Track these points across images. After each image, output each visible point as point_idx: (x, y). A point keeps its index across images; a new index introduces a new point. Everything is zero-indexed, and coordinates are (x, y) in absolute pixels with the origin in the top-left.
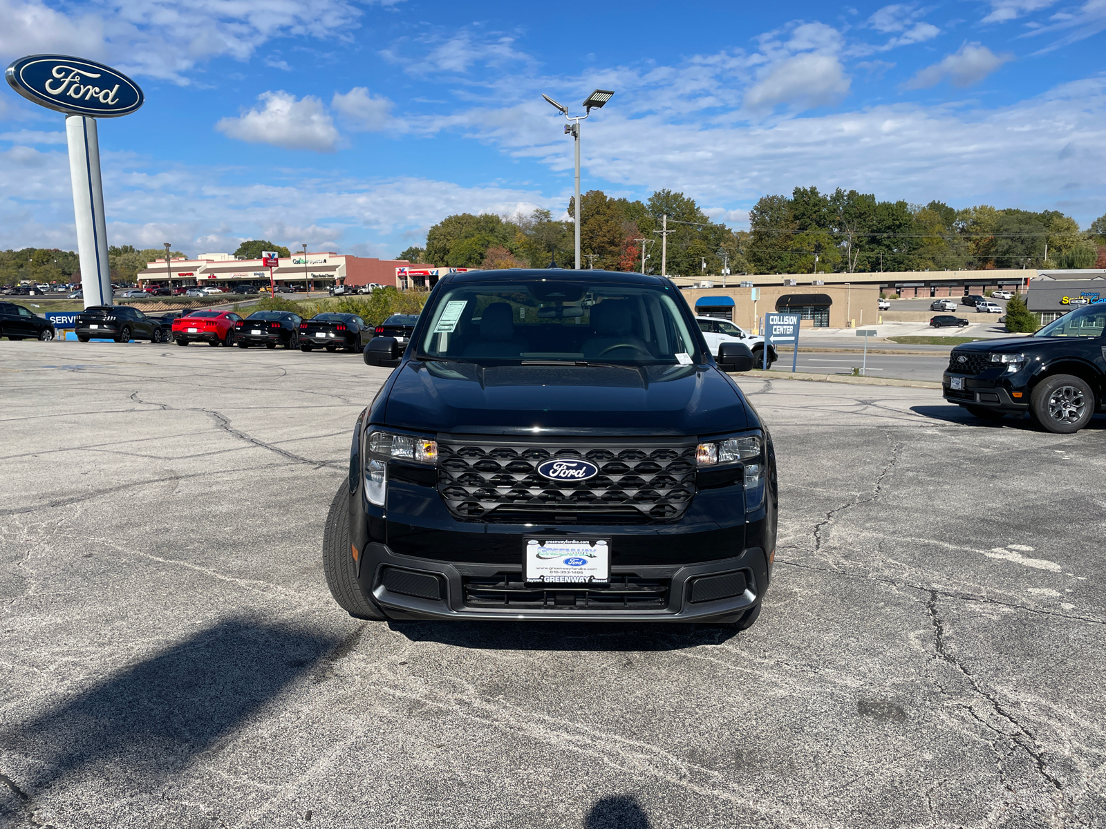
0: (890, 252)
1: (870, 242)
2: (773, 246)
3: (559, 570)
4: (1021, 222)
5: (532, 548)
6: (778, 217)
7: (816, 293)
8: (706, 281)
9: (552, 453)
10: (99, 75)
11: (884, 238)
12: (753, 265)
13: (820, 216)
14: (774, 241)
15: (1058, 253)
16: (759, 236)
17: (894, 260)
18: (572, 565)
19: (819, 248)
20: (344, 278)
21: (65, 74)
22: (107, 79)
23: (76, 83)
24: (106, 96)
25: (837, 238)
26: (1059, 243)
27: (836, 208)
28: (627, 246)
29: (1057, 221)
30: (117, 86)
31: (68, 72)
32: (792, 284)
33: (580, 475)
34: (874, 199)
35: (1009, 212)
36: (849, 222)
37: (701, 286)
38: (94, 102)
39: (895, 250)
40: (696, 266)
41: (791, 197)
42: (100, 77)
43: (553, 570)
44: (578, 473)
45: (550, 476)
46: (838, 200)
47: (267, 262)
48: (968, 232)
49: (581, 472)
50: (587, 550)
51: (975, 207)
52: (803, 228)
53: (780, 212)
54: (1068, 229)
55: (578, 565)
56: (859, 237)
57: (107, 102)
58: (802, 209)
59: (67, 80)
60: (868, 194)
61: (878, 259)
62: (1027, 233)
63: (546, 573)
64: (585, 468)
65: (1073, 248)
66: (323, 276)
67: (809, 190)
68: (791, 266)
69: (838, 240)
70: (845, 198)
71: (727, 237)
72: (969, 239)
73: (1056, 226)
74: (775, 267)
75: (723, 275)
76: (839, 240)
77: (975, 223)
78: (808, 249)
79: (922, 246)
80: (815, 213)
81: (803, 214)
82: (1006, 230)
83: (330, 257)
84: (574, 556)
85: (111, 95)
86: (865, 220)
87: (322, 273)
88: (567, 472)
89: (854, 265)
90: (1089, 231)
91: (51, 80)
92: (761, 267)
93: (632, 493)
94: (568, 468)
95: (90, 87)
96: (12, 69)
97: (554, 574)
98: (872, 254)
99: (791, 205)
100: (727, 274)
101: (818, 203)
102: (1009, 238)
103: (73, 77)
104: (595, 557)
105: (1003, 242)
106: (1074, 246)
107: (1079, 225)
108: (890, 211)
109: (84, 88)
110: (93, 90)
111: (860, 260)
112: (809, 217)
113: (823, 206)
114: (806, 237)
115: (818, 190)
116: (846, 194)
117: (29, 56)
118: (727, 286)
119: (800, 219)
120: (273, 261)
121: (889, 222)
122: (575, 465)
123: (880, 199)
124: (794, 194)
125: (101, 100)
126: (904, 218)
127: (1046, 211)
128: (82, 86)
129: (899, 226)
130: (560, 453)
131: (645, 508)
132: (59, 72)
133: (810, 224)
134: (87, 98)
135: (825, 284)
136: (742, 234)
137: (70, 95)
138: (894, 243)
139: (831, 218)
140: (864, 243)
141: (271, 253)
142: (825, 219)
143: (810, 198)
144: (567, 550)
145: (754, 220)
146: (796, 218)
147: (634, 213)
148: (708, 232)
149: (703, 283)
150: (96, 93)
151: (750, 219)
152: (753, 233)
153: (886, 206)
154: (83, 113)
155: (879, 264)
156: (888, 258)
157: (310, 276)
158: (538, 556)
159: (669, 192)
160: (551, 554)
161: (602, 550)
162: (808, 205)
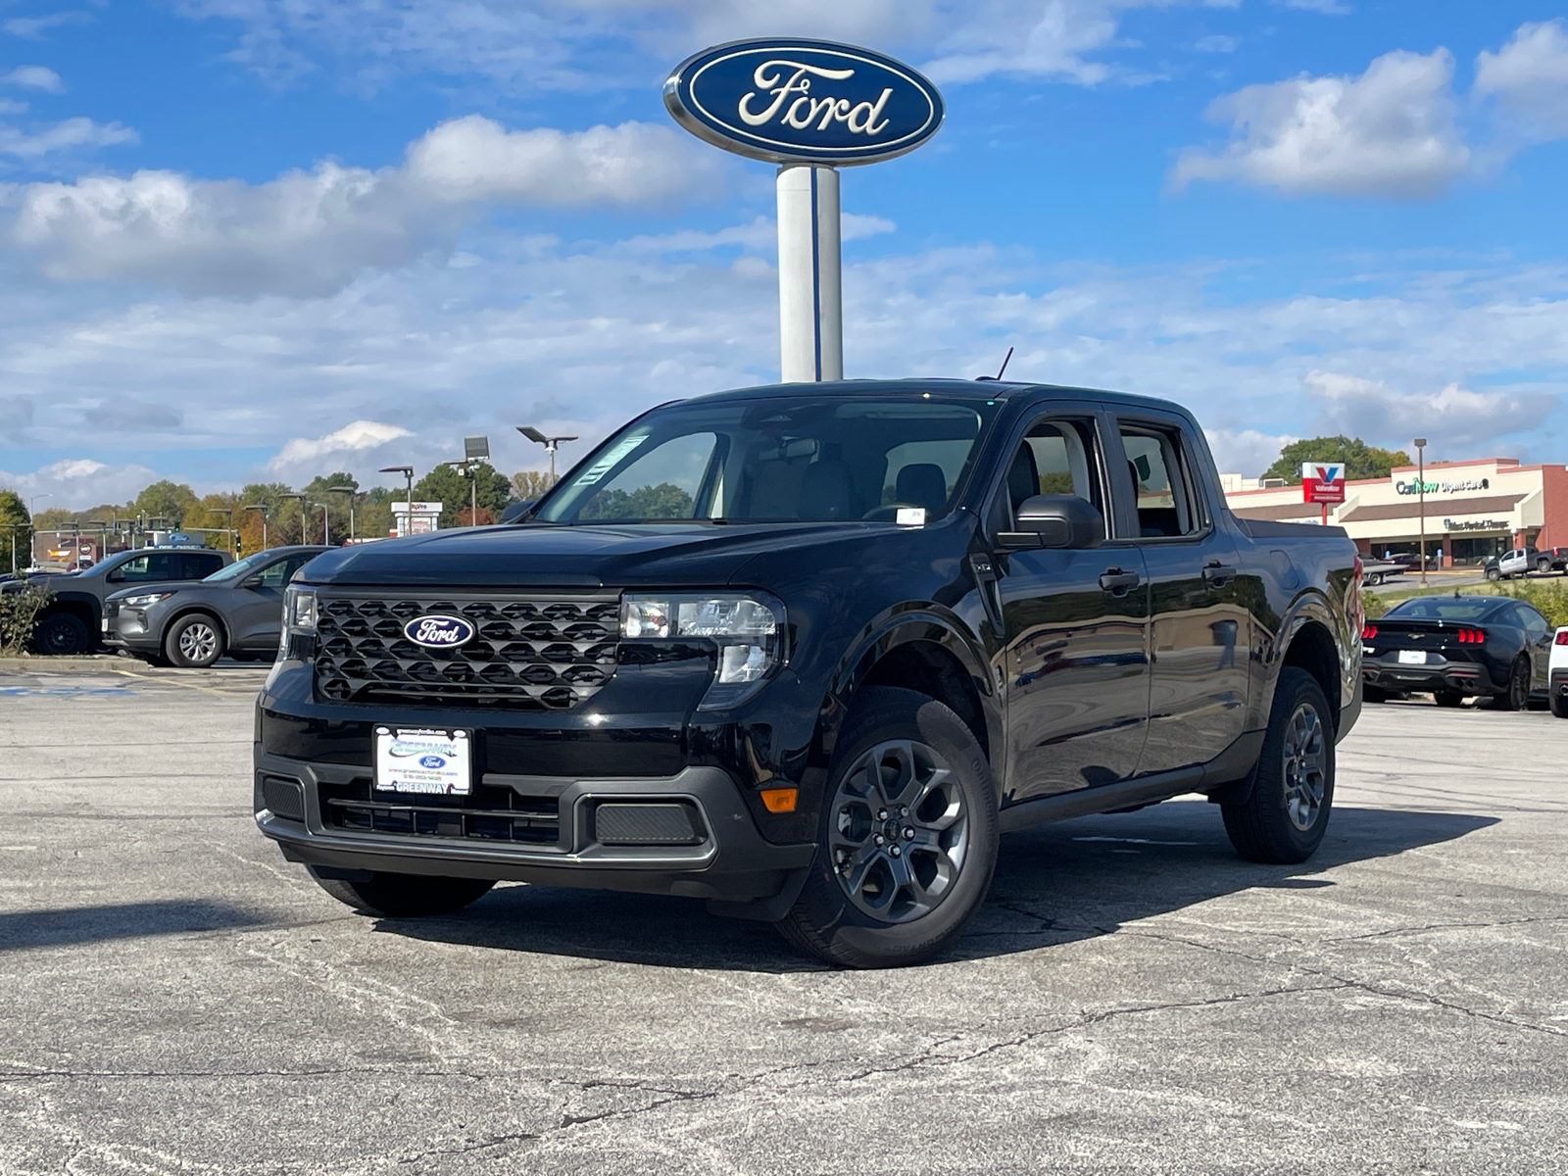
3: (414, 774)
5: (384, 741)
9: (425, 606)
10: (849, 73)
18: (428, 767)
20: (1538, 530)
21: (780, 79)
22: (867, 79)
23: (800, 95)
24: (862, 117)
30: (887, 92)
31: (786, 73)
33: (452, 640)
38: (838, 133)
42: (853, 76)
43: (408, 773)
44: (449, 636)
45: (416, 639)
47: (1315, 491)
49: (453, 633)
50: (445, 745)
55: (434, 767)
57: (865, 131)
59: (784, 91)
63: (399, 778)
64: (457, 628)
66: (1476, 525)
83: (1499, 471)
84: (430, 754)
85: (874, 113)
87: (1474, 519)
88: (437, 633)
91: (751, 95)
93: (517, 668)
94: (439, 628)
95: (830, 100)
96: (676, 80)
97: (408, 780)
103: (797, 84)
104: (454, 755)
109: (818, 104)
110: (834, 107)
117: (711, 48)
120: (1331, 489)
122: (446, 623)
125: (853, 128)
128: (813, 101)
130: (433, 610)
131: (535, 691)
132: (767, 76)
134: (822, 126)
137: (788, 123)
141: (1327, 467)
144: (424, 744)
150: (842, 113)
154: (812, 160)
157: (1435, 526)
158: (391, 753)
160: (406, 750)
161: (461, 744)
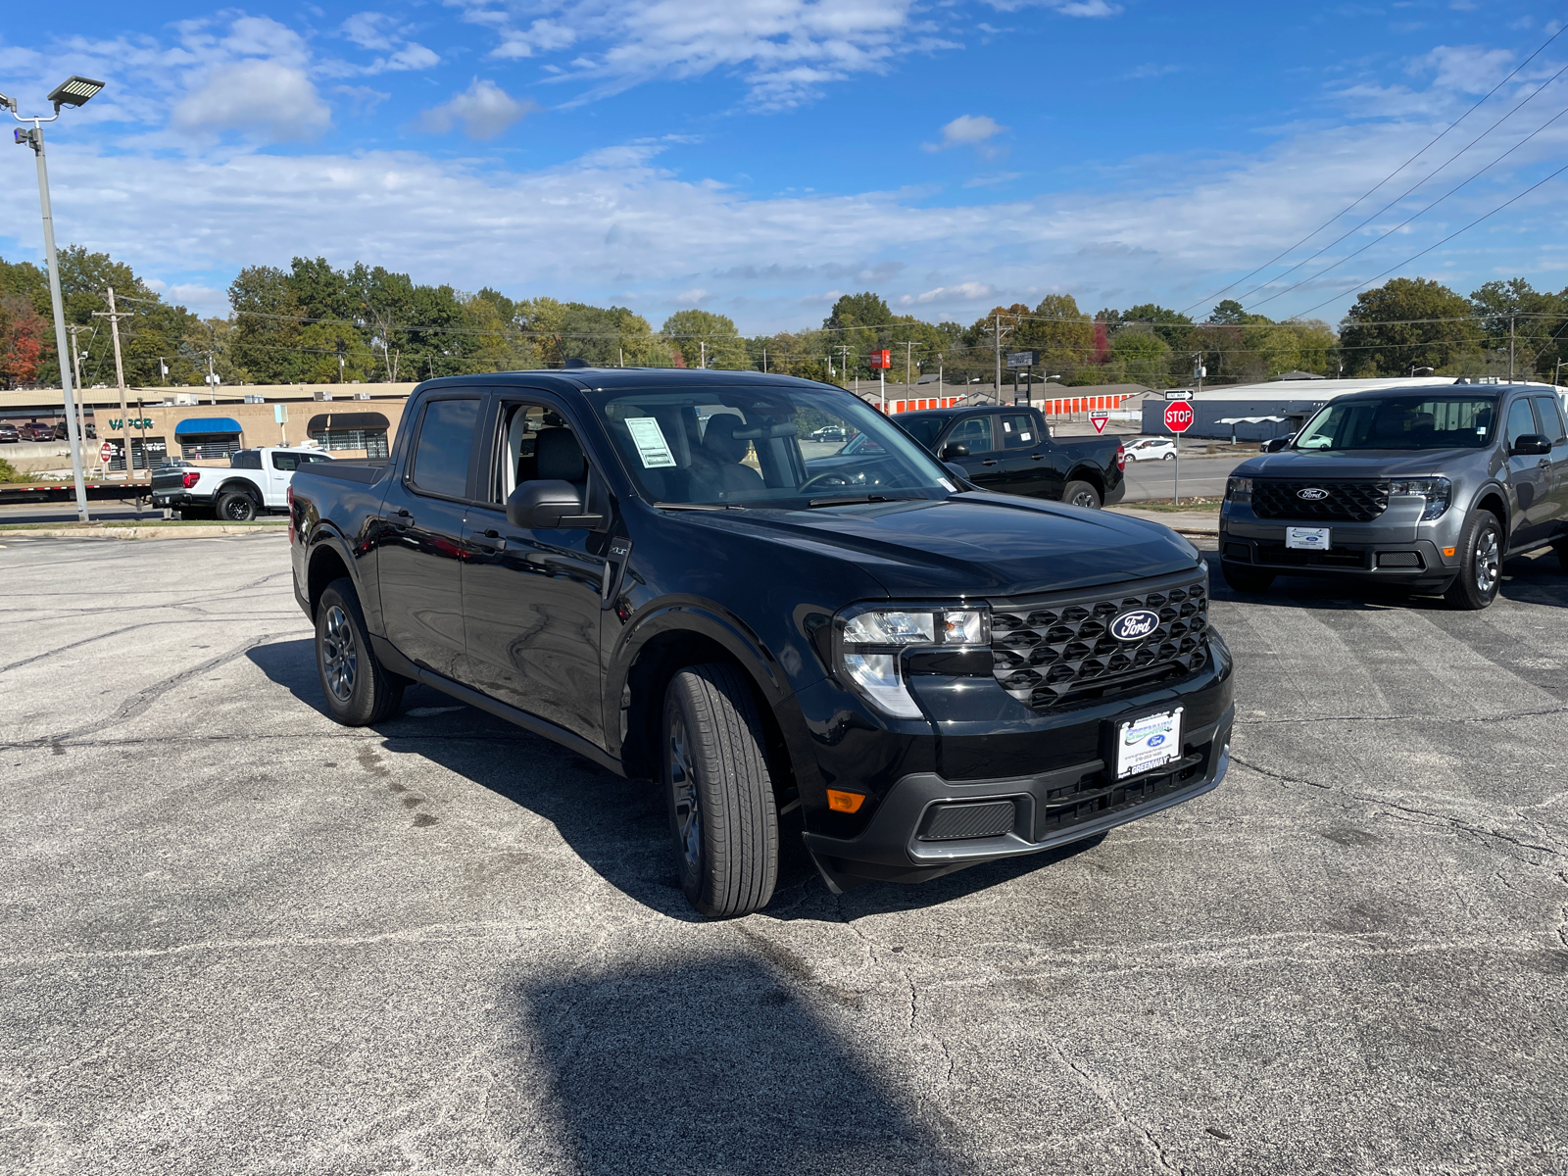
0: (440, 354)
1: (410, 341)
2: (273, 341)
3: (1143, 756)
4: (589, 320)
5: (1124, 734)
6: (274, 300)
7: (365, 411)
8: (186, 395)
11: (430, 335)
12: (246, 370)
13: (338, 301)
14: (273, 334)
15: (633, 359)
16: (248, 326)
17: (447, 365)
18: (1153, 746)
19: (342, 346)
25: (365, 334)
26: (633, 347)
27: (358, 290)
28: (16, 339)
29: (627, 320)
32: (326, 398)
33: (1145, 630)
34: (409, 281)
35: (573, 307)
36: (379, 311)
37: (178, 403)
39: (446, 353)
40: (149, 370)
41: (289, 272)
43: (1139, 756)
44: (1144, 628)
45: (1121, 635)
46: (361, 280)
48: (531, 330)
49: (1147, 624)
50: (1166, 723)
51: (535, 299)
52: (315, 315)
53: (276, 292)
54: (640, 330)
55: (1158, 744)
56: (396, 334)
58: (308, 290)
60: (401, 274)
61: (425, 363)
62: (599, 333)
63: (1133, 763)
64: (1149, 620)
65: (649, 353)
67: (315, 262)
68: (303, 372)
69: (367, 335)
70: (370, 277)
71: (192, 326)
72: (532, 340)
73: (628, 325)
74: (280, 374)
75: (209, 384)
76: (369, 335)
77: (537, 319)
78: (328, 347)
79: (479, 347)
80: (329, 295)
81: (312, 297)
82: (575, 329)
84: (1156, 734)
86: (401, 310)
88: (1136, 627)
89: (395, 372)
90: (662, 333)
92: (259, 374)
94: (1138, 622)
97: (1140, 762)
98: (416, 357)
99: (294, 283)
100: (215, 383)
101: (331, 281)
102: (580, 339)
104: (1171, 729)
105: (573, 344)
106: (649, 351)
107: (652, 326)
108: (432, 297)
111: (402, 365)
112: (321, 302)
113: (340, 287)
114: (321, 330)
115: (328, 263)
116: (369, 271)
118: (219, 402)
119: (308, 303)
121: (434, 314)
122: (1142, 617)
123: (416, 282)
124: (294, 266)
126: (453, 309)
127: (613, 307)
129: (448, 320)
133: (325, 312)
135: (372, 398)
136: (217, 322)
138: (444, 343)
139: (354, 305)
140: (404, 341)
142: (346, 306)
143: (318, 273)
144: (1150, 728)
145: (236, 302)
146: (301, 301)
147: (22, 283)
148: (161, 317)
149: (180, 398)
151: (231, 301)
152: (241, 321)
153: (427, 292)
155: (429, 371)
156: (439, 363)
158: (1129, 743)
159: (84, 252)
160: (1139, 737)
161: (1176, 719)
162: (317, 283)
